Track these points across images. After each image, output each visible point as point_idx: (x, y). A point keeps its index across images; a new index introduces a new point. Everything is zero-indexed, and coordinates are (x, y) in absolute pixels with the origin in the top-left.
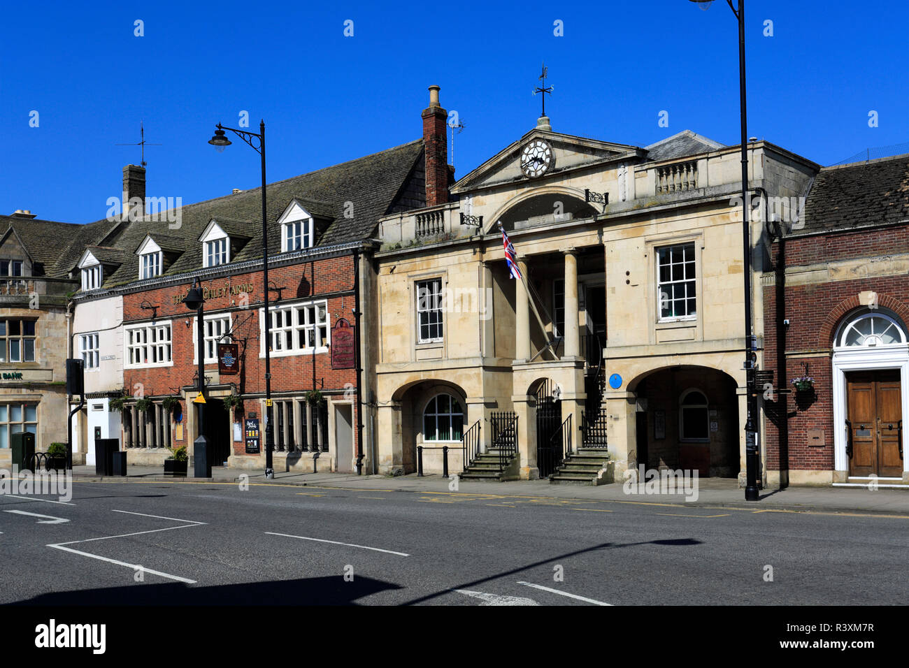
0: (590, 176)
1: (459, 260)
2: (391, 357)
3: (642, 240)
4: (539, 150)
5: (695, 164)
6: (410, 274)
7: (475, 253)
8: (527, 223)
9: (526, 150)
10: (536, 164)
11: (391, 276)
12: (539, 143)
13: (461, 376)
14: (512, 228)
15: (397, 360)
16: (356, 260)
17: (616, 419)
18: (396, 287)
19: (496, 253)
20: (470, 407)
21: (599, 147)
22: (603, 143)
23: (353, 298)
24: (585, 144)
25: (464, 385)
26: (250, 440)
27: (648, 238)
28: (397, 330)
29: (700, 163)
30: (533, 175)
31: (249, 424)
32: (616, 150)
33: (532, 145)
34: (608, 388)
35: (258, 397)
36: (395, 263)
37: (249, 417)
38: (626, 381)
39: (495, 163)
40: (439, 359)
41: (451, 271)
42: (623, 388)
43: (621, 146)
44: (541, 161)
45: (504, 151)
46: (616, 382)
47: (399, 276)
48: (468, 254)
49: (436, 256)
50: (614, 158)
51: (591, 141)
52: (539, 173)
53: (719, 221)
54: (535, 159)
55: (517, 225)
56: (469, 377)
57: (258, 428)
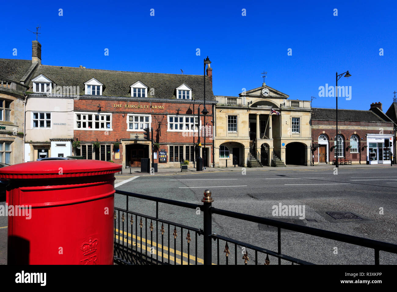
0: (277, 99)
1: (243, 112)
2: (219, 135)
3: (289, 116)
4: (267, 90)
5: (298, 102)
6: (227, 113)
7: (248, 111)
8: (261, 106)
9: (263, 90)
10: (266, 93)
11: (220, 113)
12: (267, 89)
13: (243, 141)
14: (257, 107)
15: (221, 136)
16: (213, 107)
17: (283, 152)
18: (222, 116)
19: (252, 112)
20: (245, 149)
21: (281, 94)
22: (282, 93)
23: (212, 117)
24: (277, 92)
25: (244, 144)
26: (162, 158)
27: (291, 115)
28: (222, 128)
29: (300, 102)
30: (265, 96)
31: (161, 153)
32: (284, 95)
33: (265, 89)
34: (282, 146)
35: (167, 144)
36: (222, 109)
37: (161, 151)
38: (286, 144)
39: (254, 90)
40: (236, 137)
41: (240, 114)
42: (285, 146)
43: (286, 95)
44: (267, 93)
45: (258, 88)
46: (283, 145)
47: (223, 113)
48: (246, 111)
49: (235, 110)
50: (284, 97)
51: (280, 92)
52: (267, 96)
53: (305, 115)
54: (266, 92)
55: (258, 106)
56: (245, 142)
57: (166, 154)
